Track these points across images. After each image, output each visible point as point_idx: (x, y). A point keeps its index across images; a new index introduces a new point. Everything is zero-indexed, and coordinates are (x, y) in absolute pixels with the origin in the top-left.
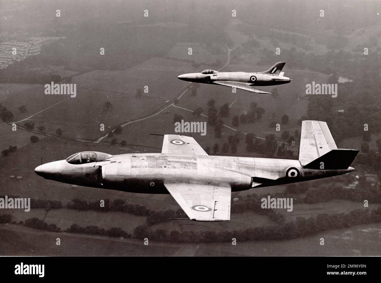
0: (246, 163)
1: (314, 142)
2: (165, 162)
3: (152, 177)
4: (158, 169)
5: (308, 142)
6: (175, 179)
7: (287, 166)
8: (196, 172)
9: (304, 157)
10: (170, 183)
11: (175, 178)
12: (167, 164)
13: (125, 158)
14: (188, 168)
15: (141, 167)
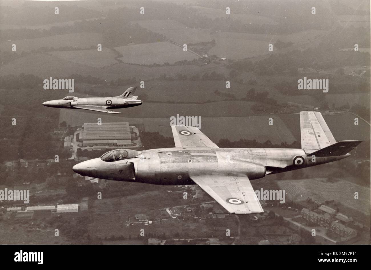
0: (258, 154)
1: (312, 131)
2: (189, 156)
3: (180, 171)
4: (184, 163)
5: (307, 131)
6: (199, 172)
7: (294, 155)
8: (218, 165)
9: (306, 145)
10: (195, 176)
11: (199, 170)
12: (191, 158)
13: (153, 154)
14: (210, 161)
15: (169, 162)
